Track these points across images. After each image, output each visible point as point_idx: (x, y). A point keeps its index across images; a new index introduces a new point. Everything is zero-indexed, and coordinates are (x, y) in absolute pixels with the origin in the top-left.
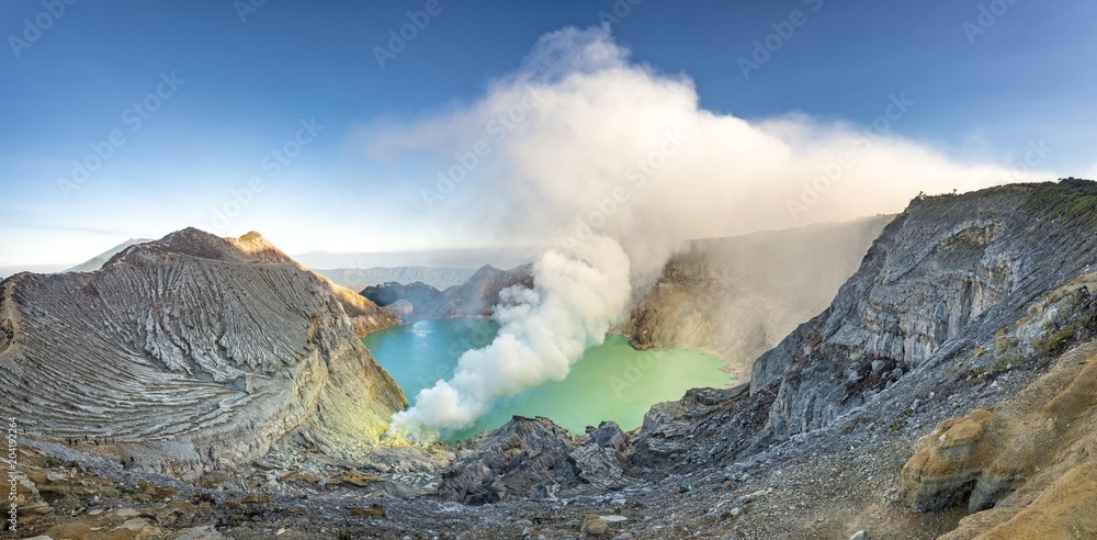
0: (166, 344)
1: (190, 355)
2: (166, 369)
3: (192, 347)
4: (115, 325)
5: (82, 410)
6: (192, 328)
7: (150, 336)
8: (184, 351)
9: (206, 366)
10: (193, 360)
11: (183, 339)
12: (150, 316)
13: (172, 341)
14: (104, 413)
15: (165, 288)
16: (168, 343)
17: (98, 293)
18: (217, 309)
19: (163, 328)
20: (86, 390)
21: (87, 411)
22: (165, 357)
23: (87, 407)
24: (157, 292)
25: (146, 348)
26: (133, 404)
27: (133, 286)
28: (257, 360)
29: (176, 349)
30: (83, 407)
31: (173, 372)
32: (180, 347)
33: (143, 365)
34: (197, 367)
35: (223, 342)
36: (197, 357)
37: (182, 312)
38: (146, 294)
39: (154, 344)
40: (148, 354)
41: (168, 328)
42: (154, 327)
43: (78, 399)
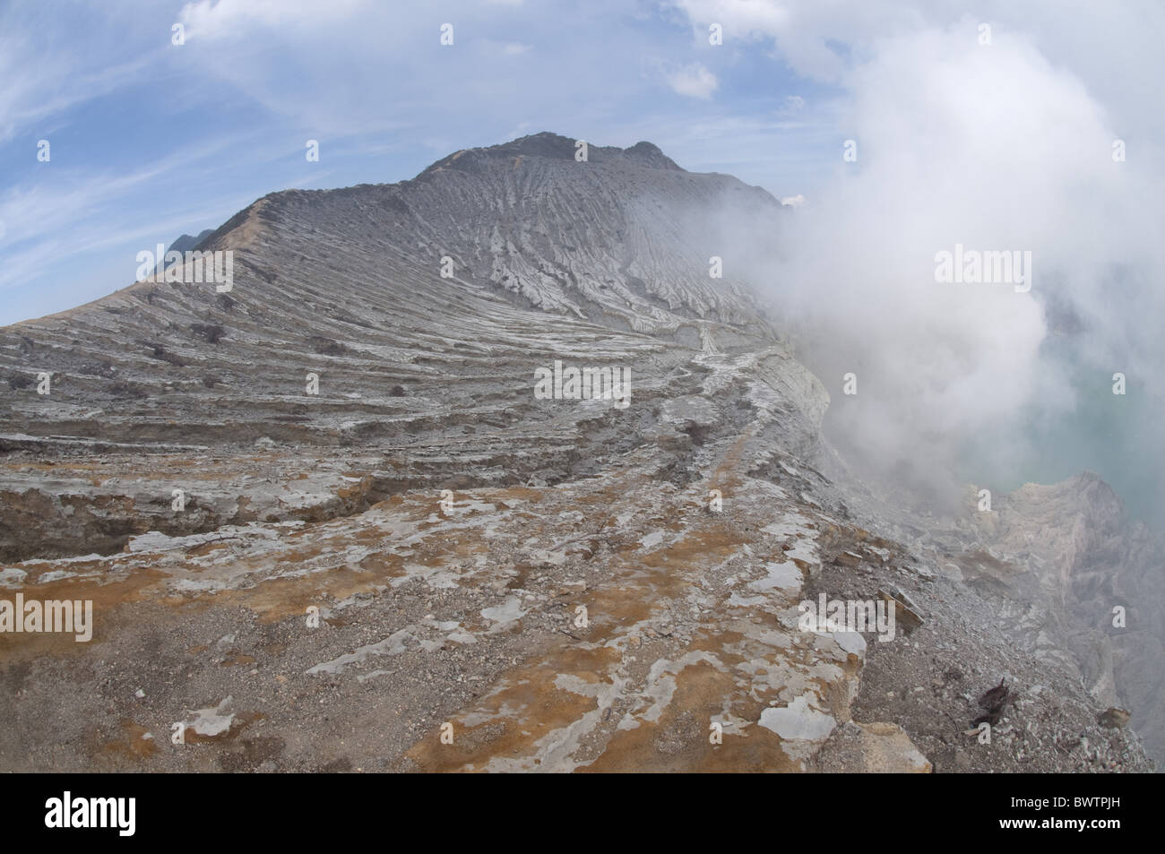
0: (529, 272)
1: (574, 288)
2: (535, 307)
3: (578, 276)
4: (436, 246)
5: (354, 353)
6: (572, 249)
7: (497, 262)
8: (563, 283)
9: (612, 305)
10: (583, 296)
11: (559, 266)
12: (496, 233)
13: (541, 269)
14: (417, 361)
15: (519, 198)
16: (532, 271)
17: (407, 207)
18: (615, 224)
19: (521, 250)
20: (374, 318)
21: (367, 355)
22: (529, 290)
23: (370, 348)
24: (505, 202)
25: (493, 277)
26: (489, 348)
27: (465, 196)
28: (706, 302)
29: (547, 280)
30: (359, 347)
31: (548, 312)
32: (556, 277)
33: (490, 300)
34: (593, 307)
35: (635, 270)
36: (588, 290)
37: (553, 228)
38: (487, 205)
39: (506, 272)
40: (497, 287)
41: (529, 249)
42: (505, 248)
43: (352, 332)
